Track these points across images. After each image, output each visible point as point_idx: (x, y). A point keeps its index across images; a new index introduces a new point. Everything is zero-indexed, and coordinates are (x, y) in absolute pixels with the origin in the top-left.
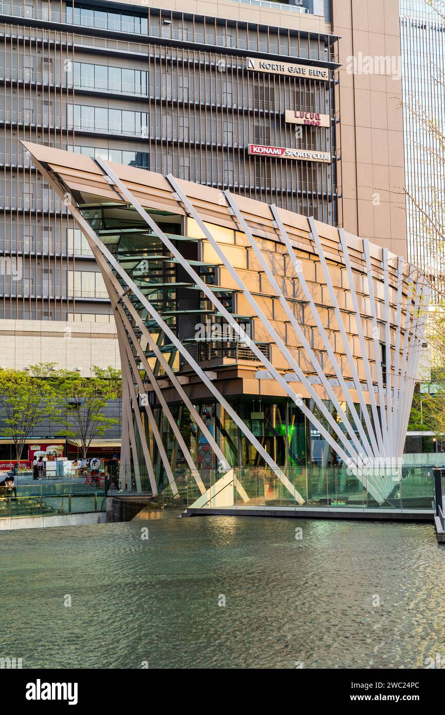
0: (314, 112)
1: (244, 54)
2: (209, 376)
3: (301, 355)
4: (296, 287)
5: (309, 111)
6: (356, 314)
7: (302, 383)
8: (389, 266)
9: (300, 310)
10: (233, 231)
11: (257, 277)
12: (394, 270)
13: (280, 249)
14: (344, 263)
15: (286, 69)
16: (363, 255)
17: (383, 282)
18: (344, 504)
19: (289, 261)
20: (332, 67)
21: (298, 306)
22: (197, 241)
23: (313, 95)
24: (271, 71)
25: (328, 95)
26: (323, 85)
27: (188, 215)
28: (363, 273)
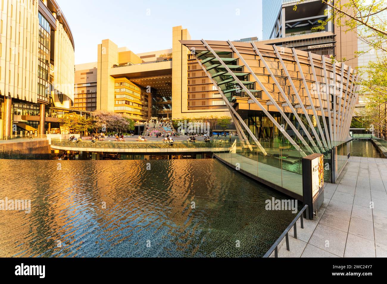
0: (328, 54)
1: (307, 46)
2: (232, 104)
3: (280, 96)
4: (283, 73)
5: (326, 55)
6: (315, 82)
7: (274, 106)
8: (336, 66)
9: (283, 81)
10: (254, 56)
11: (262, 70)
12: (340, 68)
13: (277, 60)
14: (310, 64)
15: (319, 46)
16: (322, 61)
17: (333, 72)
18: (286, 158)
19: (281, 64)
20: (334, 43)
21: (283, 79)
22: (236, 60)
23: (328, 51)
24: (315, 48)
25: (332, 50)
26: (330, 48)
27: (234, 52)
28: (321, 68)
